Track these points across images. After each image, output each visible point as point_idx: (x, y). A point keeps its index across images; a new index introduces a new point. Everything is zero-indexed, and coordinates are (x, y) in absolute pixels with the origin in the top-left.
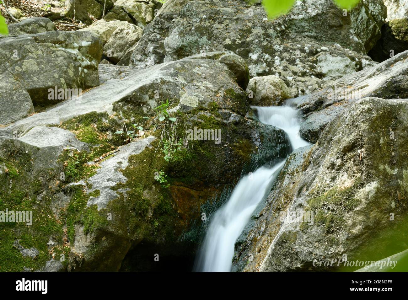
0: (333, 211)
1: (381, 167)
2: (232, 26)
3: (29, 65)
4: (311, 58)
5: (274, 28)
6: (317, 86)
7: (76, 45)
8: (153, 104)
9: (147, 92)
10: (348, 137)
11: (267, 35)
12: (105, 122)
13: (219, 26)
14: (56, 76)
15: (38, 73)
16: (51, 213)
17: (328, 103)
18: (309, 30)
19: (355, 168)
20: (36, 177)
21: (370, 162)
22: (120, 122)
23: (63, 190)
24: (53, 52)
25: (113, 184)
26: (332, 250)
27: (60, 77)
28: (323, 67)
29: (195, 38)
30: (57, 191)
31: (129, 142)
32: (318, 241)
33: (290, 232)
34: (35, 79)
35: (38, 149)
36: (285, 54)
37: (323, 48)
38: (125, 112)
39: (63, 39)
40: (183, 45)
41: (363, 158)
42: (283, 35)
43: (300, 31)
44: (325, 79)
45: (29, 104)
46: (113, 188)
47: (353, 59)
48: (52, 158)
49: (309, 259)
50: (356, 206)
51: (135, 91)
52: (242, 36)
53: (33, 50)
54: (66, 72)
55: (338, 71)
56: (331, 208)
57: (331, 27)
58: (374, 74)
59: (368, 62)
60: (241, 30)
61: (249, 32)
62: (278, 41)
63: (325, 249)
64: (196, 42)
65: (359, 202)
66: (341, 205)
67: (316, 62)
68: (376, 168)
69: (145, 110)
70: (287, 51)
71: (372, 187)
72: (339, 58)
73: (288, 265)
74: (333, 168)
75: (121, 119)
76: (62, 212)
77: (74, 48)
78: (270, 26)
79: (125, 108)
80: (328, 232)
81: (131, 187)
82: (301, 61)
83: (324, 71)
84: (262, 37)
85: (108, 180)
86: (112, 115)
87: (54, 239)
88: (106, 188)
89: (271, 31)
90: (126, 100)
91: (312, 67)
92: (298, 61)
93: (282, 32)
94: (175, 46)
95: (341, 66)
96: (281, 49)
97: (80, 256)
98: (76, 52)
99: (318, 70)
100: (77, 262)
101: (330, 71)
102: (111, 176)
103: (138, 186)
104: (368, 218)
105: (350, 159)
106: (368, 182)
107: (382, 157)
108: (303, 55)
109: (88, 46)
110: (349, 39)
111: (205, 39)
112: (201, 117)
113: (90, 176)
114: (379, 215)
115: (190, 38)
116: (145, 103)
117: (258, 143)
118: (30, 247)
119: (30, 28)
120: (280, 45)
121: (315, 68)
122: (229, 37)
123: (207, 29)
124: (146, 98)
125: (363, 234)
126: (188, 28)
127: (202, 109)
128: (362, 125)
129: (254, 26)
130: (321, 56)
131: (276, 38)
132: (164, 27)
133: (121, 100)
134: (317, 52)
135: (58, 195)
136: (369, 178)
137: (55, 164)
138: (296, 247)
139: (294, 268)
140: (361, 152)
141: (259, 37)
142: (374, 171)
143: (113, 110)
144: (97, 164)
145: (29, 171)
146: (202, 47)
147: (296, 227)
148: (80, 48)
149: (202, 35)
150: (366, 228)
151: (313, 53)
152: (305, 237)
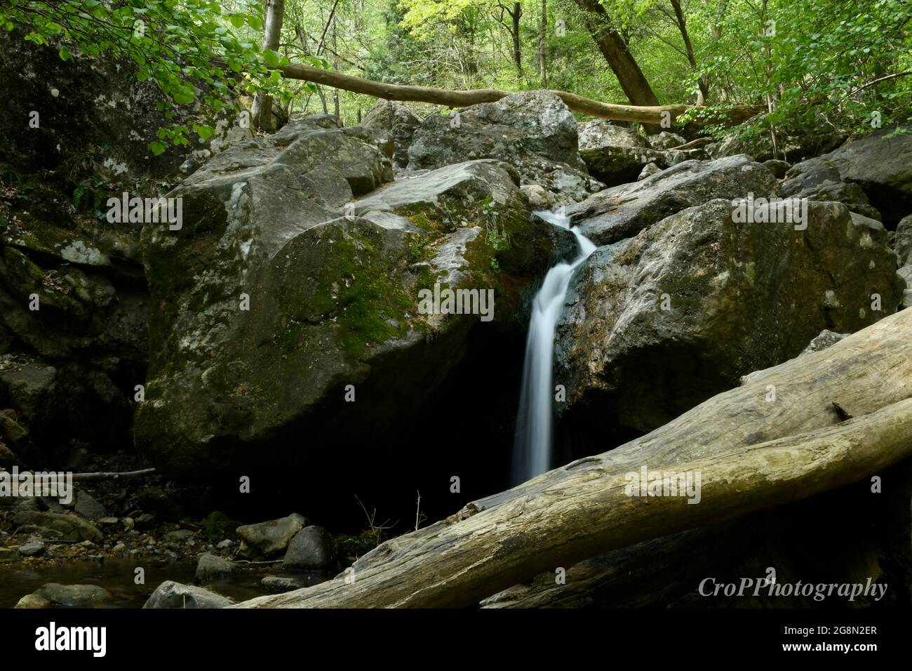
0: (688, 295)
1: (731, 260)
2: (474, 140)
3: (343, 155)
4: (547, 175)
5: (514, 145)
6: (555, 200)
7: (376, 141)
8: (471, 198)
9: (466, 187)
10: (701, 232)
11: (508, 151)
12: (433, 211)
13: (463, 140)
14: (367, 168)
15: (352, 164)
16: (402, 288)
17: (600, 211)
18: (543, 150)
19: (706, 259)
20: (387, 256)
21: (722, 255)
22: (445, 212)
23: (410, 269)
24: (361, 146)
25: (459, 266)
26: (690, 329)
27: (370, 169)
28: (559, 184)
29: (440, 149)
30: (405, 270)
31: (455, 230)
32: (676, 321)
33: (647, 312)
34: (351, 169)
35: (386, 230)
36: (525, 169)
37: (558, 166)
38: (447, 204)
39: (366, 135)
40: (428, 155)
41: (716, 251)
42: (522, 152)
43: (535, 149)
44: (560, 194)
45: (349, 192)
46: (459, 269)
47: (583, 179)
48: (398, 239)
49: (668, 336)
50: (711, 292)
51: (456, 185)
52: (485, 150)
53: (344, 142)
54: (373, 165)
55: (571, 188)
56: (687, 293)
57: (562, 148)
58: (642, 188)
59: (595, 182)
60: (484, 144)
61: (492, 146)
62: (518, 156)
63: (683, 328)
64: (441, 152)
65: (713, 289)
66: (697, 290)
67: (552, 178)
68: (727, 260)
69: (465, 203)
70: (527, 167)
71: (724, 276)
72: (572, 176)
73: (646, 341)
74: (685, 259)
75: (445, 209)
76: (411, 288)
77: (374, 144)
78: (510, 143)
79: (448, 200)
80: (686, 314)
81: (473, 270)
82: (539, 176)
83: (560, 187)
84: (504, 152)
85: (453, 262)
86: (437, 205)
87: (409, 313)
88: (453, 269)
89: (511, 148)
90: (448, 193)
91: (550, 183)
92: (537, 176)
93: (520, 149)
94: (420, 155)
95: (574, 184)
96: (521, 164)
97: (436, 328)
98: (376, 148)
99: (555, 186)
100: (433, 333)
101: (564, 188)
102: (454, 259)
103: (478, 269)
104: (720, 303)
105: (702, 251)
106: (720, 272)
107: (731, 252)
108: (540, 171)
109: (385, 144)
110: (575, 161)
111: (449, 150)
112: (511, 213)
113: (433, 258)
114: (728, 301)
115: (436, 149)
116: (465, 197)
117: (555, 241)
118: (392, 318)
119: (324, 123)
120: (520, 161)
121: (551, 183)
122: (474, 150)
123: (451, 141)
124: (465, 192)
125: (716, 316)
126: (433, 140)
127: (509, 207)
128: (717, 222)
129: (496, 142)
130: (557, 173)
131: (516, 153)
132: (404, 137)
133: (445, 193)
134: (553, 170)
135: (406, 273)
136: (722, 269)
137: (401, 245)
138: (655, 325)
139: (651, 343)
140: (715, 246)
141: (501, 152)
142: (726, 263)
143: (438, 201)
144: (434, 248)
145: (381, 249)
146: (446, 157)
147: (652, 308)
148: (379, 144)
149: (447, 146)
150: (719, 311)
151: (549, 170)
152: (662, 317)
